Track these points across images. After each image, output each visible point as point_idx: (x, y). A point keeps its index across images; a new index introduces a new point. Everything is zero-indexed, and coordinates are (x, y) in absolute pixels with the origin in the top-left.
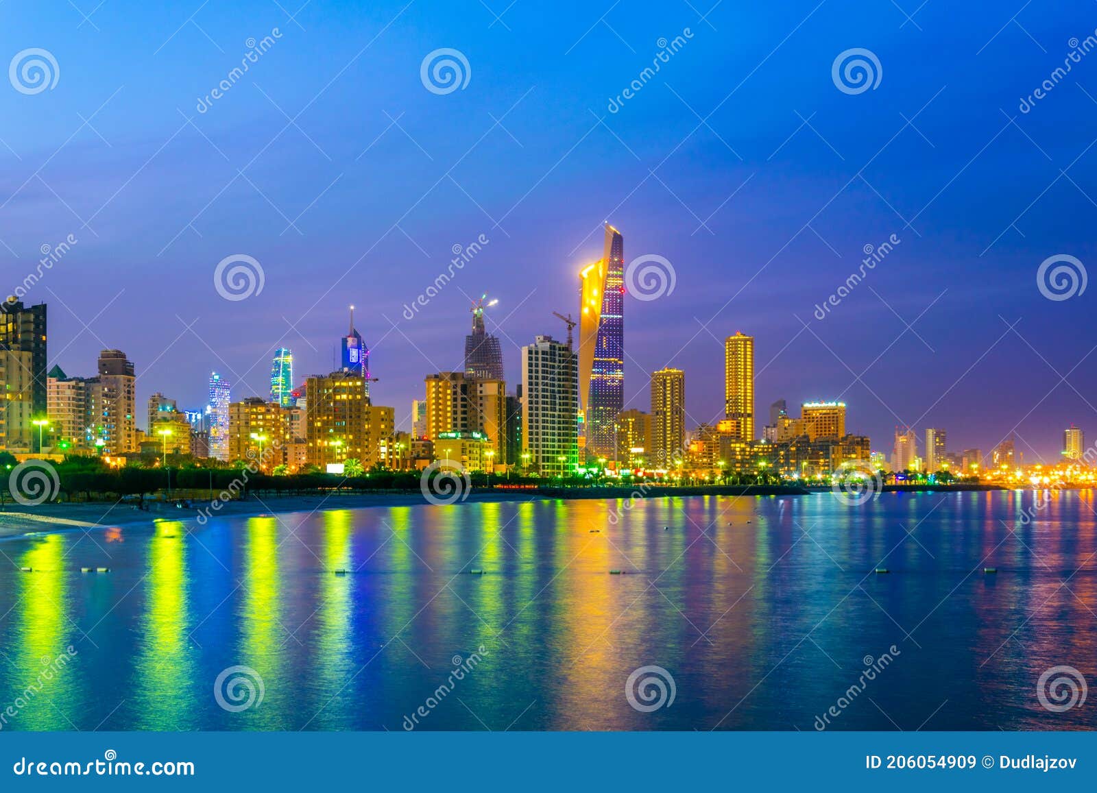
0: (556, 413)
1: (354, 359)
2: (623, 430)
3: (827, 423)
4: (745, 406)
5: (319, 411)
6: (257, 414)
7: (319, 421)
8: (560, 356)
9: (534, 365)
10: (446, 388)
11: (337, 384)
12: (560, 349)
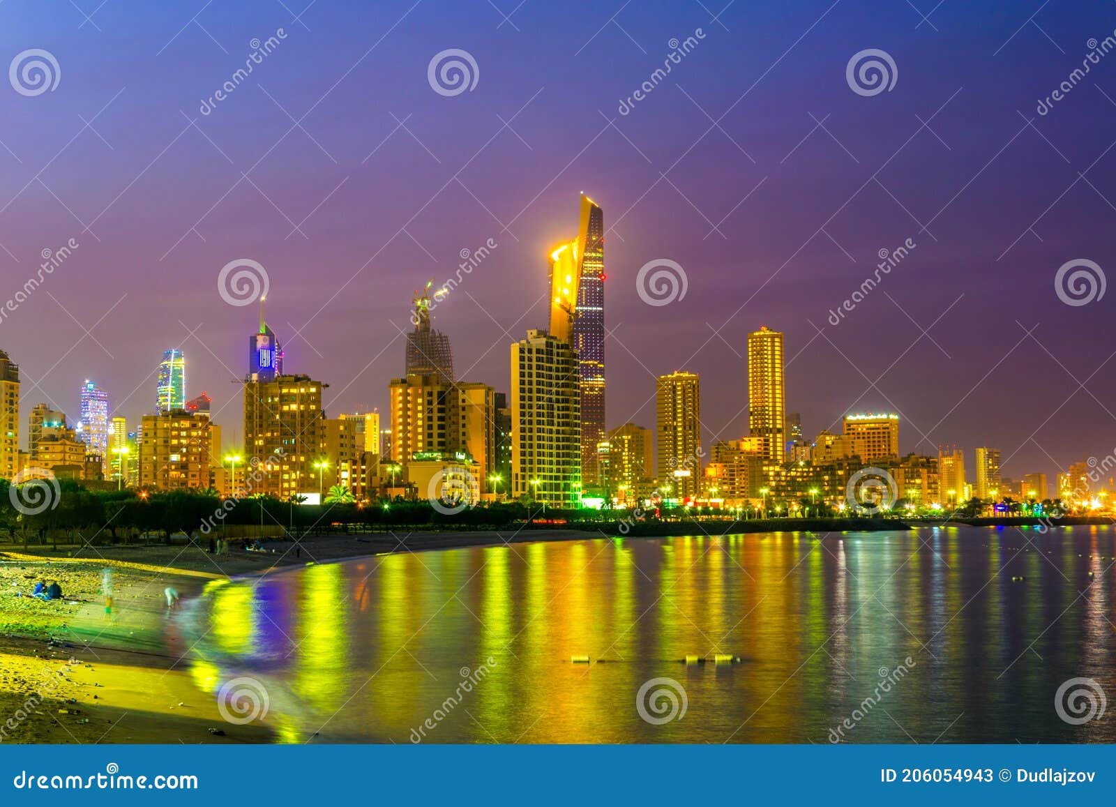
0: (555, 428)
1: (265, 363)
2: (616, 450)
3: (876, 440)
4: (775, 419)
5: (261, 426)
6: (179, 429)
7: (260, 438)
8: (558, 355)
9: (526, 366)
10: (416, 396)
11: (285, 391)
12: (558, 348)
